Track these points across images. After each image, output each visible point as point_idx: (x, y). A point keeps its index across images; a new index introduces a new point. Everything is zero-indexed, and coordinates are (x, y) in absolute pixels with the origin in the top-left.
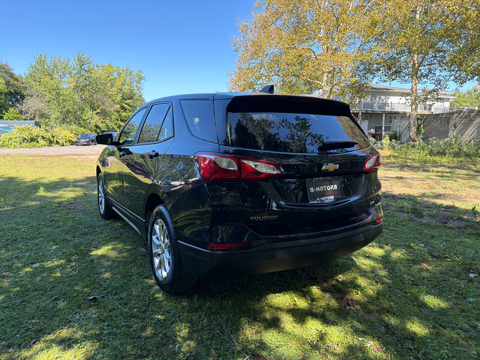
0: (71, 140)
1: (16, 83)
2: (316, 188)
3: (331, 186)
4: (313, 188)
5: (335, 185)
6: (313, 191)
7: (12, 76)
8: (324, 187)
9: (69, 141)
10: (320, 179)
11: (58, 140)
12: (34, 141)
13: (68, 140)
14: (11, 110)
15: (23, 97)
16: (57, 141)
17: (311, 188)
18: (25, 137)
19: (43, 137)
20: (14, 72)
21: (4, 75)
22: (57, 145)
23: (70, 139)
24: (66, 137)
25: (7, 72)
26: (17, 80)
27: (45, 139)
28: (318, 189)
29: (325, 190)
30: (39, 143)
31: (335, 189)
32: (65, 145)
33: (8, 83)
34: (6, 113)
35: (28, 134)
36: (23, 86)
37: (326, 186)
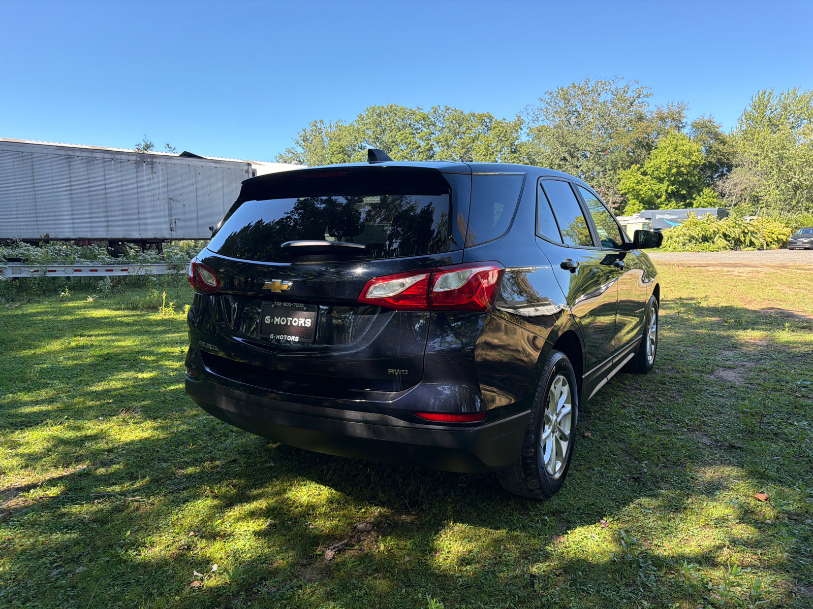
0: (782, 239)
1: (721, 147)
2: (276, 318)
3: (300, 319)
4: (270, 317)
5: (307, 320)
6: (269, 322)
7: (716, 136)
8: (288, 319)
9: (778, 241)
10: (285, 304)
11: (753, 240)
12: (708, 242)
13: (776, 239)
14: (707, 191)
15: (730, 168)
16: (751, 240)
17: (267, 317)
18: (693, 234)
19: (725, 236)
20: (720, 130)
21: (705, 137)
22: (751, 248)
23: (781, 237)
24: (773, 233)
25: (709, 132)
26: (724, 142)
27: (728, 238)
28: (277, 320)
29: (289, 324)
30: (716, 244)
31: (307, 325)
32: (765, 248)
33: (709, 151)
34: (698, 198)
35: (700, 230)
36: (732, 150)
37: (291, 319)
